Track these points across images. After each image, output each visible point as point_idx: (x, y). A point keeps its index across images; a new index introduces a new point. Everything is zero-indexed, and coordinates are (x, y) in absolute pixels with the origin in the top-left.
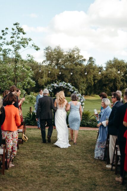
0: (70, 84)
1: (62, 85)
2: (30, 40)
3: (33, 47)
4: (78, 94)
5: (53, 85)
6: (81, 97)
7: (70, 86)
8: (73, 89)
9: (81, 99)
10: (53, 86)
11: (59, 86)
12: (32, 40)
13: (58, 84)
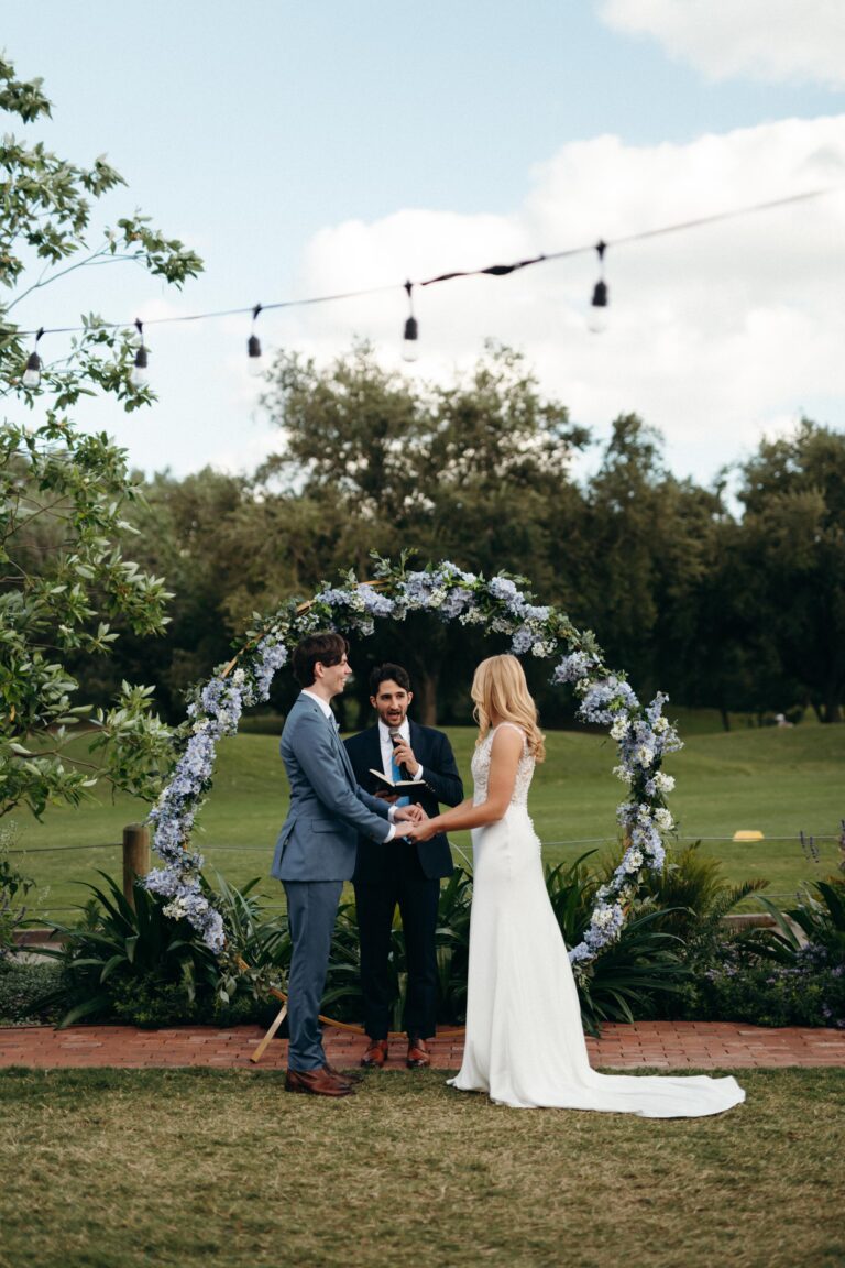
0: (520, 588)
1: (436, 598)
2: (103, 179)
3: (138, 245)
4: (602, 679)
5: (339, 594)
6: (631, 715)
7: (515, 607)
8: (551, 631)
9: (632, 733)
10: (343, 611)
11: (398, 607)
12: (117, 179)
13: (390, 591)
